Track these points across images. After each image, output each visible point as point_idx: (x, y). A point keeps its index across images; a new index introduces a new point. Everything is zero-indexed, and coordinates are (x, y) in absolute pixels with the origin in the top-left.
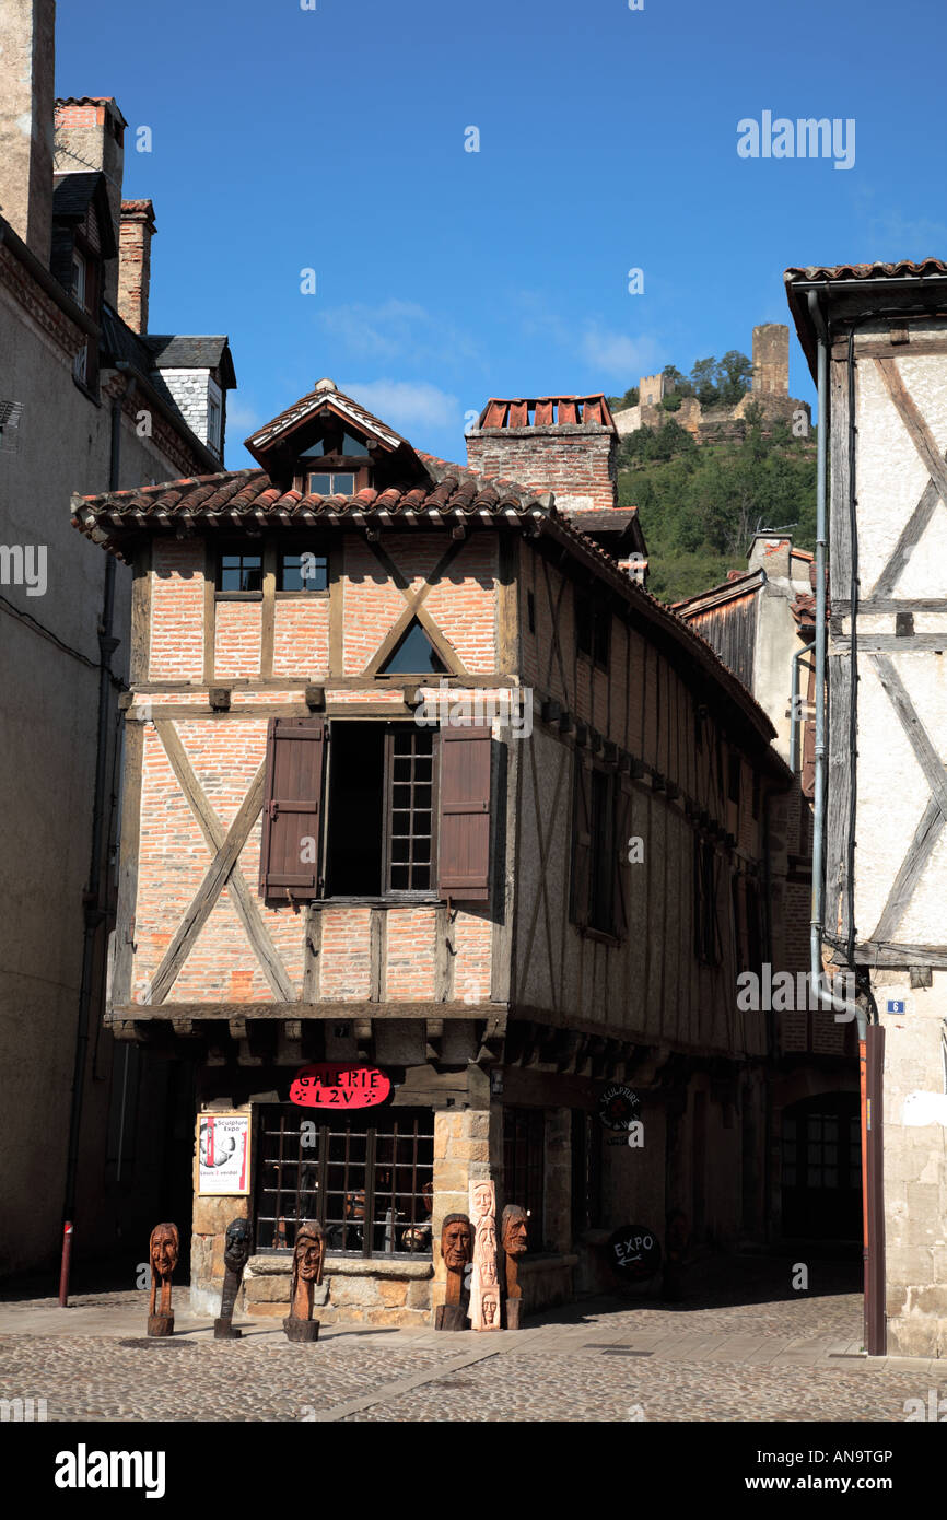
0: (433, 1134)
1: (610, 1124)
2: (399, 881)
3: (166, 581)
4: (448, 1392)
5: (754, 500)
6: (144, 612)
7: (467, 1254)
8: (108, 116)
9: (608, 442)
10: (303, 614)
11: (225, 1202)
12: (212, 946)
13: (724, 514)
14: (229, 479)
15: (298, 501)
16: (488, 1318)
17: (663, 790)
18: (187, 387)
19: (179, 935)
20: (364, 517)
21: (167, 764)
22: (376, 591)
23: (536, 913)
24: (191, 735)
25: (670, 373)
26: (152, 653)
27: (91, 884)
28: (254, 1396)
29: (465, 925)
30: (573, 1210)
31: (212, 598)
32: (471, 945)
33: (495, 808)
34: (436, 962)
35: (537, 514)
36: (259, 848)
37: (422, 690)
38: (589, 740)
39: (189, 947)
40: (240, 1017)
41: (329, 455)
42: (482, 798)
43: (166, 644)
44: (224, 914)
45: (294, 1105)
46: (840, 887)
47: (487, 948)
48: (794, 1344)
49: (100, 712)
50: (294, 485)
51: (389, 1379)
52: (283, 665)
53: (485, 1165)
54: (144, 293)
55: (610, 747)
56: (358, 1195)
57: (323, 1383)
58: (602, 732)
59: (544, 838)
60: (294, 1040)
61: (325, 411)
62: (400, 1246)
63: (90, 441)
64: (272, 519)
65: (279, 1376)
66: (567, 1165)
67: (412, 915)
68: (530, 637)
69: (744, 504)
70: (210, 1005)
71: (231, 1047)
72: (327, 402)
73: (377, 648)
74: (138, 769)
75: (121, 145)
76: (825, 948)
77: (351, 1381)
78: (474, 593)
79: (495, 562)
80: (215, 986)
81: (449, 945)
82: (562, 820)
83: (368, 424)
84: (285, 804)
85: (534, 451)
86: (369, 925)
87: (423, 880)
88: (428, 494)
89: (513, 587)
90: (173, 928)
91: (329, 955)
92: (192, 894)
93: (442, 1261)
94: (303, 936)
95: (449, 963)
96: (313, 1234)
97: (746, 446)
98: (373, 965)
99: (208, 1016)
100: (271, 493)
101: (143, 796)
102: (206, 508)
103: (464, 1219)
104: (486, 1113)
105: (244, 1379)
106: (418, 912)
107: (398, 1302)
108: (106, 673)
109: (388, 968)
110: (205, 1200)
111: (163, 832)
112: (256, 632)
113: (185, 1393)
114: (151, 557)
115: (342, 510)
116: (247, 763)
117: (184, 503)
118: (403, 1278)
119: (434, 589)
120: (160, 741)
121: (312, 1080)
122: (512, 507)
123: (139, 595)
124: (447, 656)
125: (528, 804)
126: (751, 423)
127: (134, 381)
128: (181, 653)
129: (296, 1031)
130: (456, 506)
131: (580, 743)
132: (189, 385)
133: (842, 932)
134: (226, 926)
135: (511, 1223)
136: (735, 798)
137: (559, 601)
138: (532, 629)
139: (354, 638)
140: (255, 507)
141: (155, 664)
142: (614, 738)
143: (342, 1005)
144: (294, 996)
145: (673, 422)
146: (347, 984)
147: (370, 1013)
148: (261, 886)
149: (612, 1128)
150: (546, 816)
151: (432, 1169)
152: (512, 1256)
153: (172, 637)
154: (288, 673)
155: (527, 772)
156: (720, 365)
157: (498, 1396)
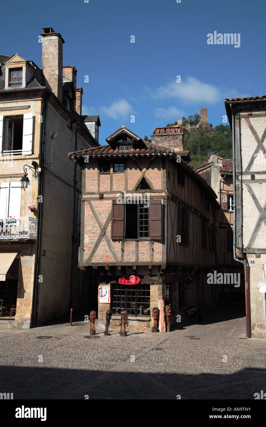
0: (150, 290)
1: (186, 284)
2: (141, 235)
3: (89, 170)
4: (158, 351)
5: (201, 144)
6: (84, 177)
7: (158, 316)
8: (73, 70)
9: (182, 136)
10: (119, 177)
11: (105, 305)
12: (101, 250)
13: (195, 147)
14: (102, 147)
15: (118, 152)
16: (163, 330)
17: (196, 212)
18: (90, 126)
19: (94, 248)
20: (132, 155)
21: (90, 210)
22: (135, 171)
23: (171, 241)
24: (95, 204)
25: (184, 118)
26: (86, 186)
27: (73, 234)
28: (115, 353)
29: (156, 245)
30: (179, 304)
31: (99, 173)
32: (157, 249)
33: (162, 219)
34: (150, 253)
35: (170, 154)
36: (111, 228)
37: (146, 193)
38: (181, 202)
39: (96, 250)
40: (107, 265)
41: (124, 142)
42: (159, 217)
43: (89, 184)
44: (103, 243)
45: (119, 284)
46: (240, 236)
47: (161, 250)
48: (230, 335)
49: (74, 197)
50: (116, 149)
51: (144, 347)
52: (115, 188)
53: (161, 296)
54: (81, 106)
55: (185, 204)
56: (134, 303)
57: (130, 349)
58: (183, 200)
59: (173, 225)
60: (119, 270)
61: (123, 132)
62: (143, 314)
63: (71, 139)
64: (112, 156)
65: (120, 347)
66: (178, 294)
67: (144, 243)
68: (169, 181)
69: (199, 145)
70: (101, 263)
71: (106, 272)
72: (123, 130)
73: (135, 184)
74: (84, 211)
75: (76, 76)
76: (236, 249)
77: (136, 348)
78: (156, 171)
79: (161, 165)
80: (102, 259)
81: (153, 249)
82: (176, 220)
83: (132, 135)
84: (116, 219)
85: (166, 139)
86: (135, 245)
87: (147, 235)
88: (146, 150)
89: (165, 170)
90: (92, 246)
91: (126, 252)
92: (96, 239)
93: (153, 317)
94: (121, 248)
95: (153, 253)
96: (125, 314)
97: (199, 133)
98: (136, 253)
99: (100, 265)
100: (111, 150)
101: (85, 217)
102: (98, 154)
103: (157, 309)
104: (161, 285)
105: (112, 348)
106: (146, 242)
107: (143, 326)
108: (75, 188)
109: (140, 254)
110: (101, 304)
111: (90, 225)
112: (109, 181)
113: (100, 353)
114: (86, 165)
115: (127, 154)
116: (108, 210)
117: (93, 153)
118: (144, 321)
119: (148, 171)
120: (88, 205)
121: (123, 278)
122: (165, 153)
123: (83, 173)
124: (151, 186)
125: (169, 218)
126: (200, 128)
127: (80, 126)
128: (93, 186)
129: (120, 268)
130: (152, 153)
131: (179, 203)
132: (91, 126)
133: (240, 246)
134: (104, 246)
135: (167, 309)
136: (208, 211)
137: (174, 172)
138: (169, 179)
139: (131, 182)
140: (108, 154)
141: (87, 188)
142: (186, 201)
143: (130, 263)
144: (119, 261)
145: (184, 128)
146: (131, 258)
147: (136, 264)
148: (111, 237)
149: (187, 285)
150: (173, 220)
151: (150, 297)
152: (168, 316)
153: (91, 182)
154: (116, 190)
155: (169, 211)
156: (194, 117)
157: (169, 353)
